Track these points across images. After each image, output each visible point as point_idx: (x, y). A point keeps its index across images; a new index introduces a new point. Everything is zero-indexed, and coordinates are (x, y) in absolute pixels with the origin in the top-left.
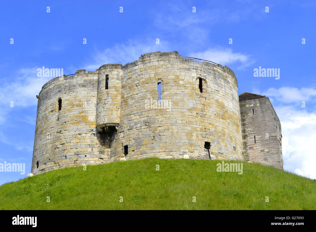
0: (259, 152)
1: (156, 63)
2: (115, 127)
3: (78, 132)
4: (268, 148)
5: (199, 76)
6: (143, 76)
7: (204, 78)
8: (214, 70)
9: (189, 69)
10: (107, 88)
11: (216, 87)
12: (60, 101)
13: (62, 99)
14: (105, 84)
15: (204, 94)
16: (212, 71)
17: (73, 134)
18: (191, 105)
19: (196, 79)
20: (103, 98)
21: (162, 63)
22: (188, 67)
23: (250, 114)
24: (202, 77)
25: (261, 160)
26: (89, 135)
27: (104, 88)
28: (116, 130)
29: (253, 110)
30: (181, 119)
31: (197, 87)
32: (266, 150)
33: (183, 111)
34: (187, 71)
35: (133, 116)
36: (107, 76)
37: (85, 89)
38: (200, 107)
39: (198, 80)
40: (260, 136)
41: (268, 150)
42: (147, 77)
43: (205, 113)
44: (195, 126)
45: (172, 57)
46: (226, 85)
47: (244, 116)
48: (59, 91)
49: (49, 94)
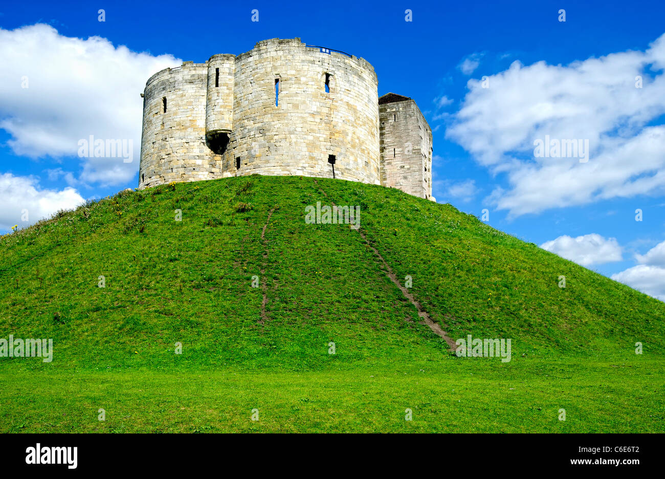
0: (399, 168)
1: (273, 54)
2: (227, 134)
3: (184, 141)
4: (409, 164)
5: (325, 71)
6: (259, 70)
7: (333, 74)
8: (345, 64)
9: (313, 62)
10: (217, 85)
11: (348, 86)
12: (165, 100)
13: (167, 98)
14: (215, 80)
15: (332, 96)
16: (342, 65)
17: (180, 142)
18: (314, 109)
19: (322, 75)
20: (213, 99)
21: (280, 53)
22: (312, 59)
23: (391, 121)
24: (330, 73)
25: (400, 178)
26: (197, 143)
27: (214, 85)
28: (228, 139)
29: (395, 115)
30: (301, 125)
31: (323, 85)
32: (407, 167)
33: (304, 116)
34: (310, 65)
35: (246, 121)
36: (217, 70)
37: (193, 86)
38: (325, 110)
39: (325, 76)
40: (400, 149)
41: (408, 167)
42: (263, 72)
43: (331, 119)
44: (318, 135)
45: (293, 45)
46: (360, 83)
47: (383, 123)
48: (164, 89)
49: (153, 91)
